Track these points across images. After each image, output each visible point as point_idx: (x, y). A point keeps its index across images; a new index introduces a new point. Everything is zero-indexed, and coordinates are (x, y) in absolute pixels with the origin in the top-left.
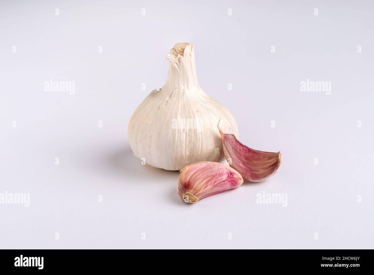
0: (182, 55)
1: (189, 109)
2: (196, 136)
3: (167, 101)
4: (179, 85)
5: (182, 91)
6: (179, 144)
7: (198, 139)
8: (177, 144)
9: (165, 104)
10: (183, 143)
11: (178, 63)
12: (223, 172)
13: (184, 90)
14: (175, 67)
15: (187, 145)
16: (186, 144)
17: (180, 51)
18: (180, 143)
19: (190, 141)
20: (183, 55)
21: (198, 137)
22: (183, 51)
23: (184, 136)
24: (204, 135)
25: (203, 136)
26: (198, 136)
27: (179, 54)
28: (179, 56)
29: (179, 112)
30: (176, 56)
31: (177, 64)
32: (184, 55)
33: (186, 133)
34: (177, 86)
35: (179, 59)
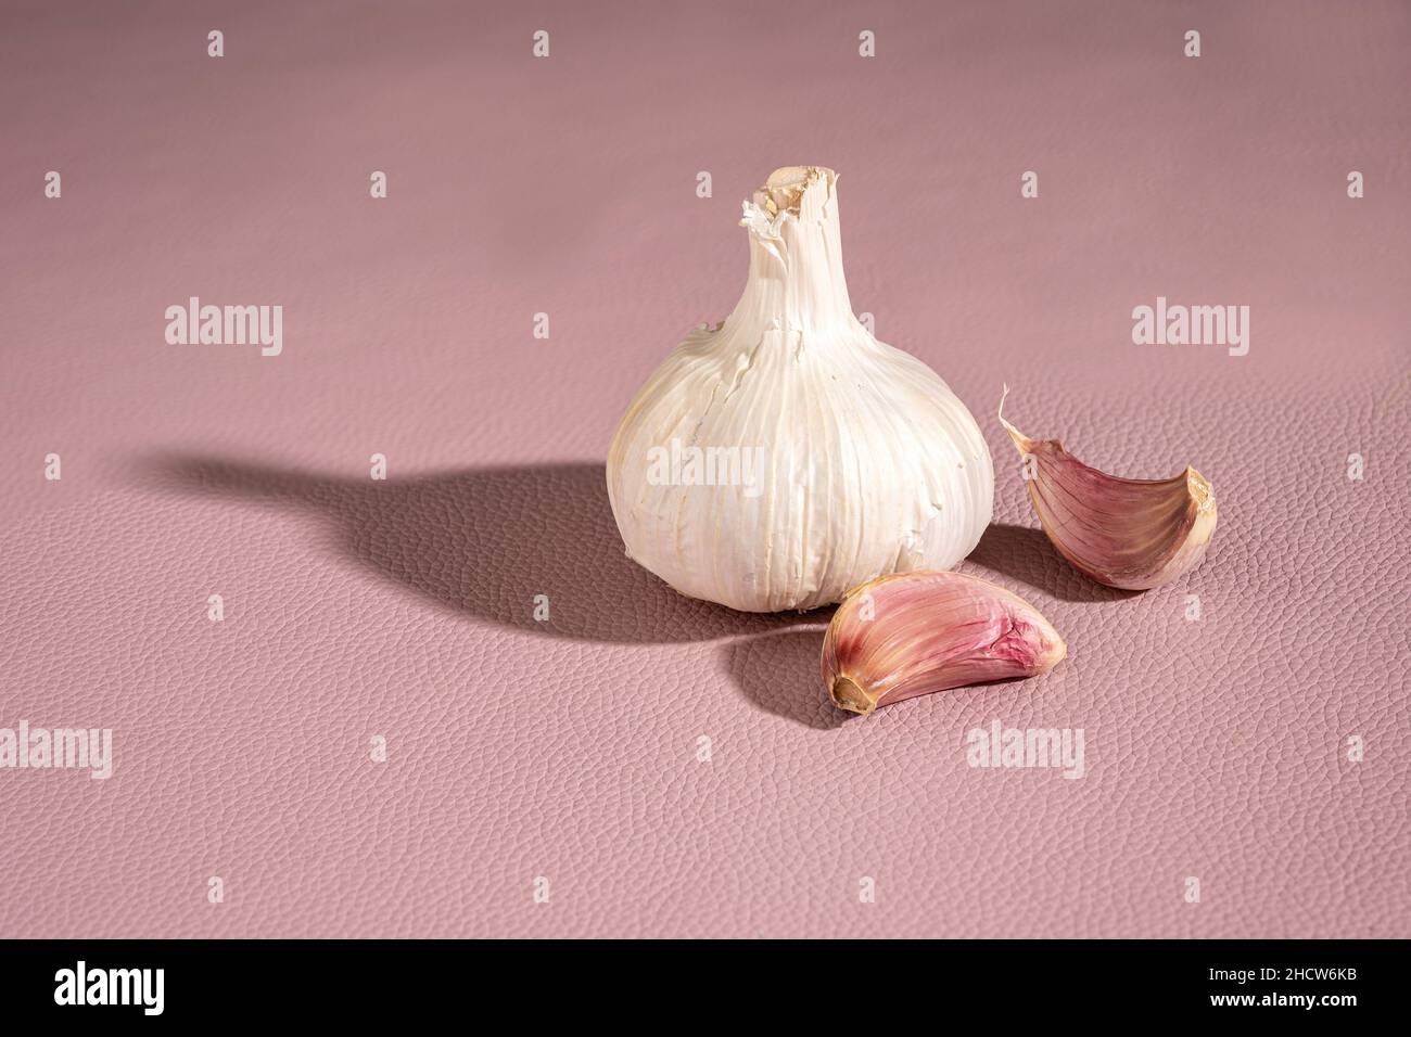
0: (792, 212)
1: (818, 403)
2: (843, 500)
3: (742, 374)
4: (784, 315)
5: (793, 337)
6: (781, 526)
7: (848, 510)
8: (776, 525)
9: (734, 384)
10: (795, 525)
11: (781, 239)
12: (987, 618)
13: (801, 333)
14: (770, 255)
15: (810, 526)
16: (805, 526)
17: (788, 197)
18: (786, 524)
19: (821, 516)
20: (797, 213)
21: (847, 504)
22: (799, 200)
23: (800, 497)
24: (870, 494)
25: (865, 497)
26: (847, 497)
27: (784, 212)
28: (785, 215)
29: (782, 416)
30: (775, 216)
31: (777, 244)
32: (802, 215)
33: (806, 489)
34: (776, 322)
35: (785, 224)
